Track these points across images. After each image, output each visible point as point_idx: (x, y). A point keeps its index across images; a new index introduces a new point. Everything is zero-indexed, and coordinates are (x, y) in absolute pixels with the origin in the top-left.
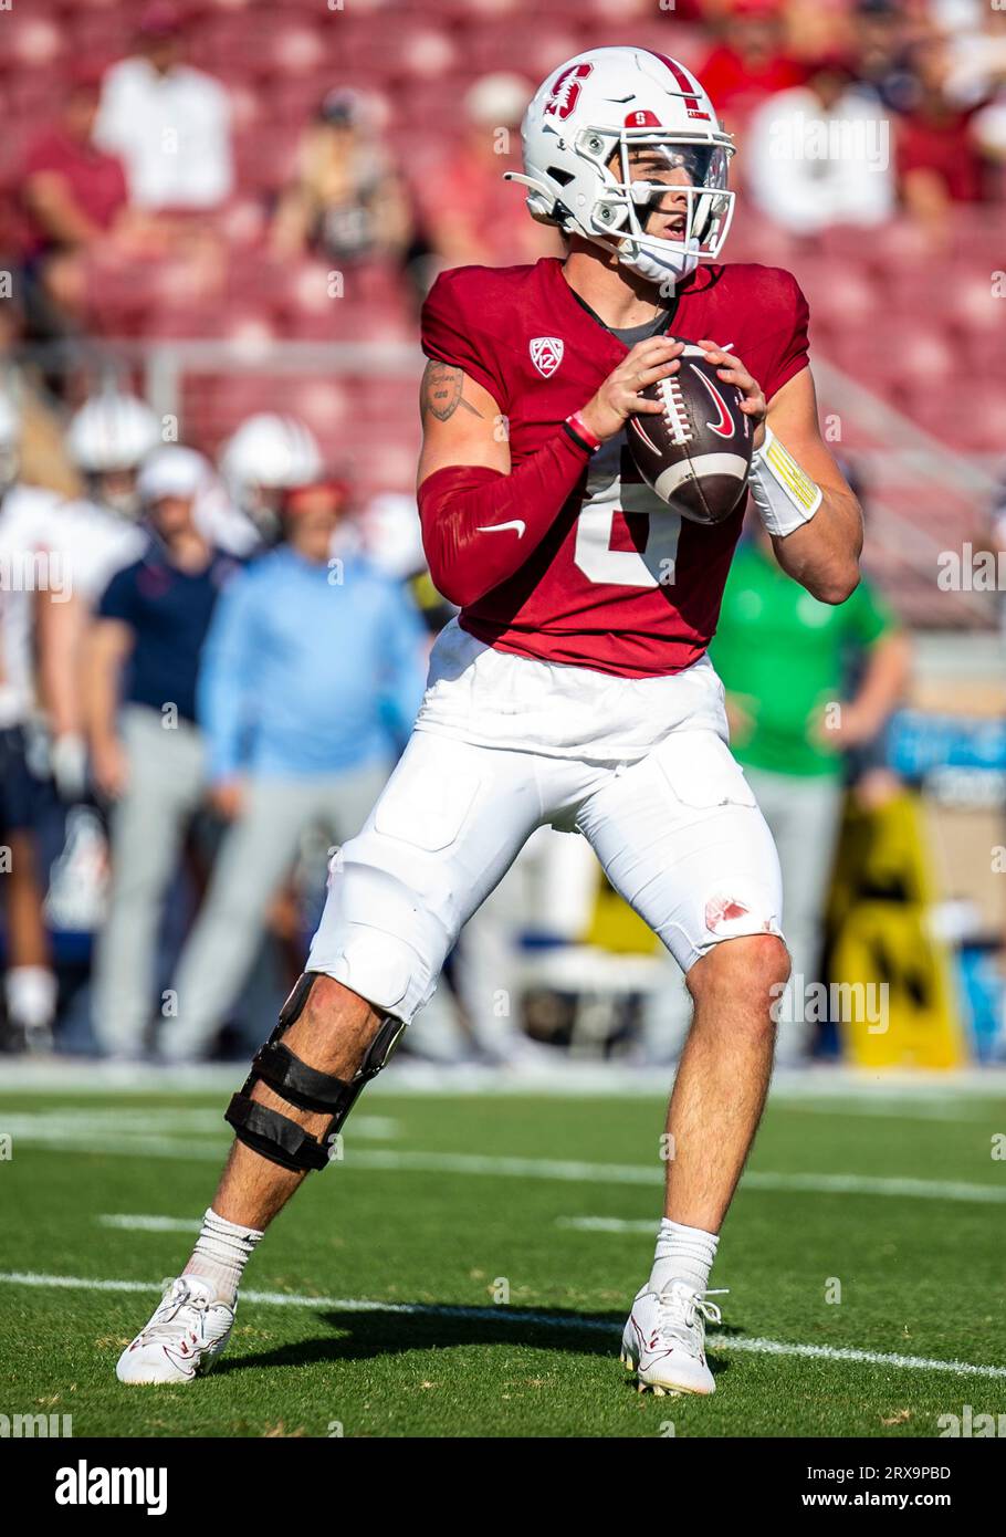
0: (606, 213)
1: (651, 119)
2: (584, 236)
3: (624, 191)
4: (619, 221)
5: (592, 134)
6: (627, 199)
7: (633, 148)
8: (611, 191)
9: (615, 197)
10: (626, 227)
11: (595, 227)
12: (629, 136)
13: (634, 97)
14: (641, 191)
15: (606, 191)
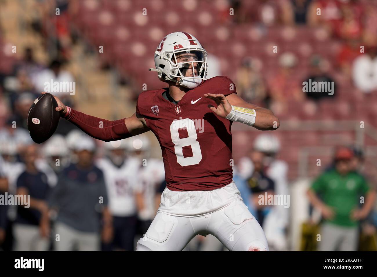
0: (173, 72)
1: (180, 46)
2: (170, 80)
3: (176, 66)
4: (177, 74)
5: (167, 53)
6: (178, 67)
7: (177, 54)
8: (173, 66)
9: (175, 68)
10: (179, 75)
11: (171, 76)
12: (175, 51)
13: (176, 42)
14: (180, 65)
15: (172, 67)
